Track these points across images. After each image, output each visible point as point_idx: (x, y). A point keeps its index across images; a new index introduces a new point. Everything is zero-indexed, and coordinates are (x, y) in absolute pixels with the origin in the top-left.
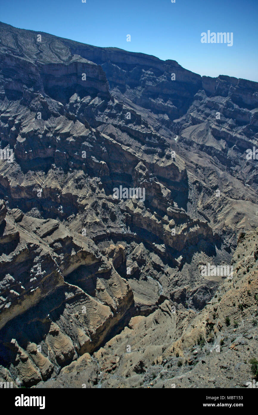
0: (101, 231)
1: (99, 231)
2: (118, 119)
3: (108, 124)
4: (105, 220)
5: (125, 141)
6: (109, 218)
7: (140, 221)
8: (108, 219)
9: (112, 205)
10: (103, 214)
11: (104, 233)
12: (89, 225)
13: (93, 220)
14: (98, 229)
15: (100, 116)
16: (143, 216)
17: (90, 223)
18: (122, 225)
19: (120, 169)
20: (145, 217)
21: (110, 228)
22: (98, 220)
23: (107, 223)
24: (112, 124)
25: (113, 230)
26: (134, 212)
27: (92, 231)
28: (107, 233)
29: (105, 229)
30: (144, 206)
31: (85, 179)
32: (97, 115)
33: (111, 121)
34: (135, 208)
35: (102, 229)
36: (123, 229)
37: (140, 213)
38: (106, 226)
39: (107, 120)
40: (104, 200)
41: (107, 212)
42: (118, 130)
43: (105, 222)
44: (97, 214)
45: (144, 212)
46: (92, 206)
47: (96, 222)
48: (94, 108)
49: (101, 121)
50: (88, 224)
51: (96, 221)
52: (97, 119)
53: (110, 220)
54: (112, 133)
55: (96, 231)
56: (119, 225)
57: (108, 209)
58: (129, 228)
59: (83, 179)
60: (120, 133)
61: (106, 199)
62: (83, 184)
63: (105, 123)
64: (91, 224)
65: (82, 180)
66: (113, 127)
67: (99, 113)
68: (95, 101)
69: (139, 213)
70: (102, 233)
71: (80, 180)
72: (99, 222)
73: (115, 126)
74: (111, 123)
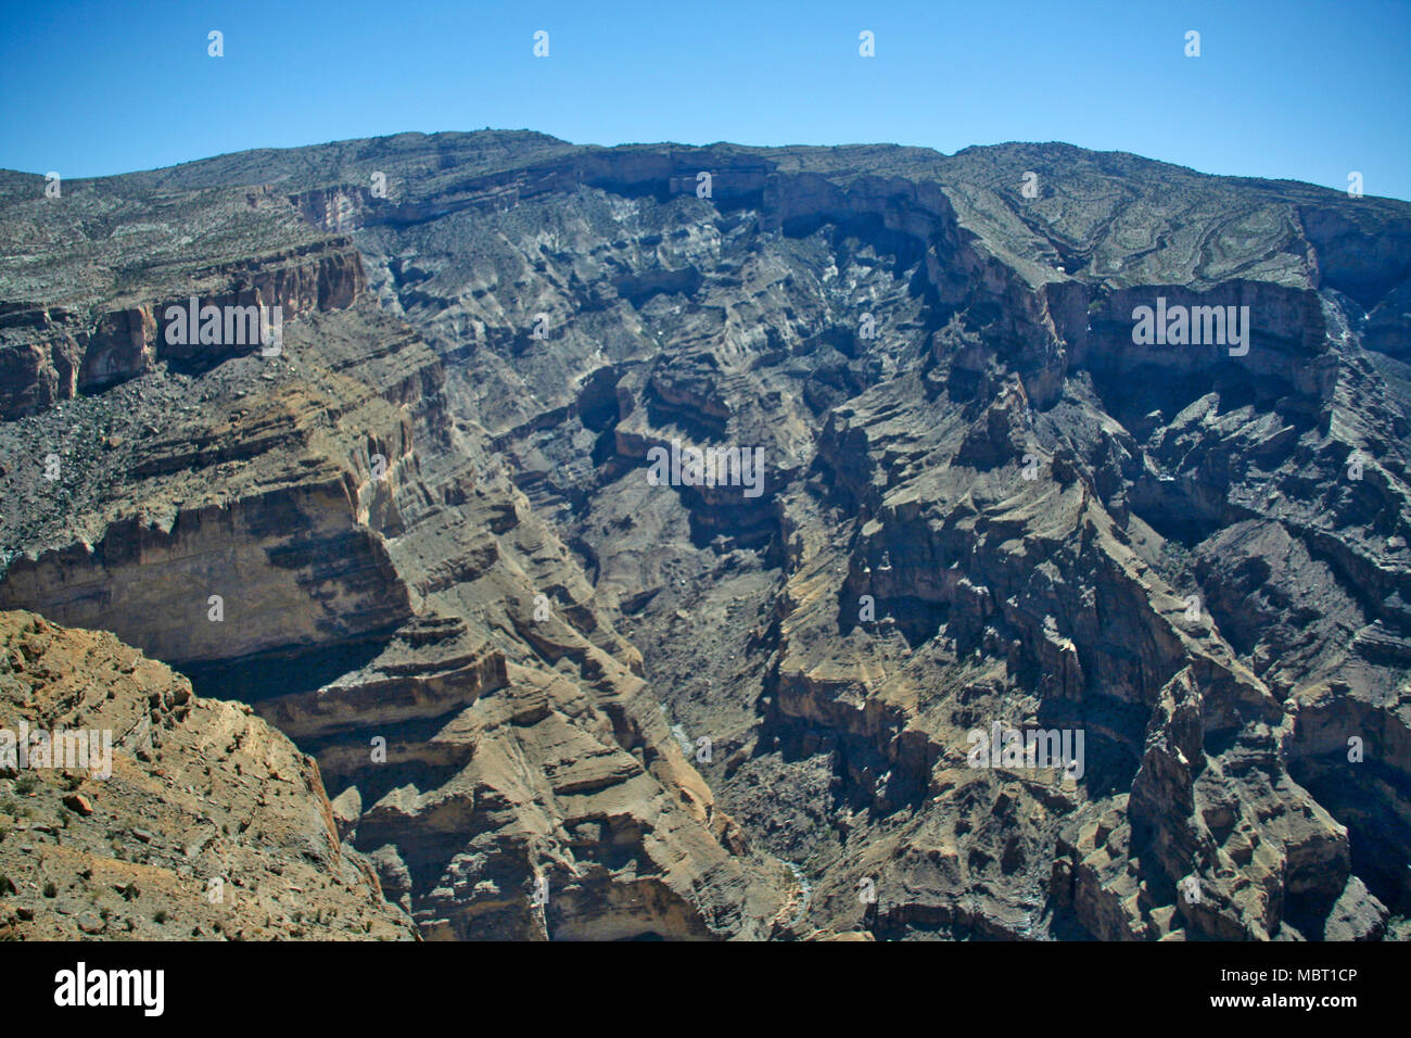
0: (937, 894)
1: (928, 890)
2: (1318, 502)
3: (1270, 521)
4: (978, 860)
5: (1303, 595)
6: (996, 857)
7: (1093, 905)
8: (991, 859)
9: (1036, 814)
10: (982, 835)
11: (944, 905)
12: (910, 859)
13: (932, 843)
14: (933, 880)
15: (1250, 486)
16: (1100, 884)
17: (915, 851)
18: (1030, 900)
19: (1129, 687)
20: (1106, 891)
21: (983, 897)
22: (947, 850)
23: (979, 873)
24: (1284, 522)
25: (986, 908)
26: (1086, 861)
27: (906, 881)
28: (956, 908)
29: (955, 891)
30: (1124, 845)
31: (998, 697)
32: (1239, 478)
33: (1281, 511)
34: (1098, 845)
35: (947, 887)
36: (1027, 917)
37: (1097, 868)
38: (967, 882)
39: (1272, 503)
40: (1017, 785)
41: (999, 834)
42: (1297, 548)
43: (975, 868)
44: (962, 829)
45: (1113, 870)
46: (959, 796)
47: (935, 857)
48: (1239, 451)
49: (1247, 505)
50: (909, 853)
51: (938, 853)
52: (1237, 495)
53: (999, 864)
54: (1261, 557)
55: (917, 887)
56: (1020, 894)
57: (1010, 822)
58: (1048, 920)
59: (989, 692)
60: (1301, 558)
61: (1024, 785)
62: (980, 710)
63: (1258, 516)
64: (915, 857)
65: (984, 699)
66: (1286, 533)
67: (1255, 473)
68: (1254, 429)
69: (1093, 867)
70: (935, 902)
71: (978, 697)
72: (946, 858)
73: (1295, 531)
74: (1282, 517)
